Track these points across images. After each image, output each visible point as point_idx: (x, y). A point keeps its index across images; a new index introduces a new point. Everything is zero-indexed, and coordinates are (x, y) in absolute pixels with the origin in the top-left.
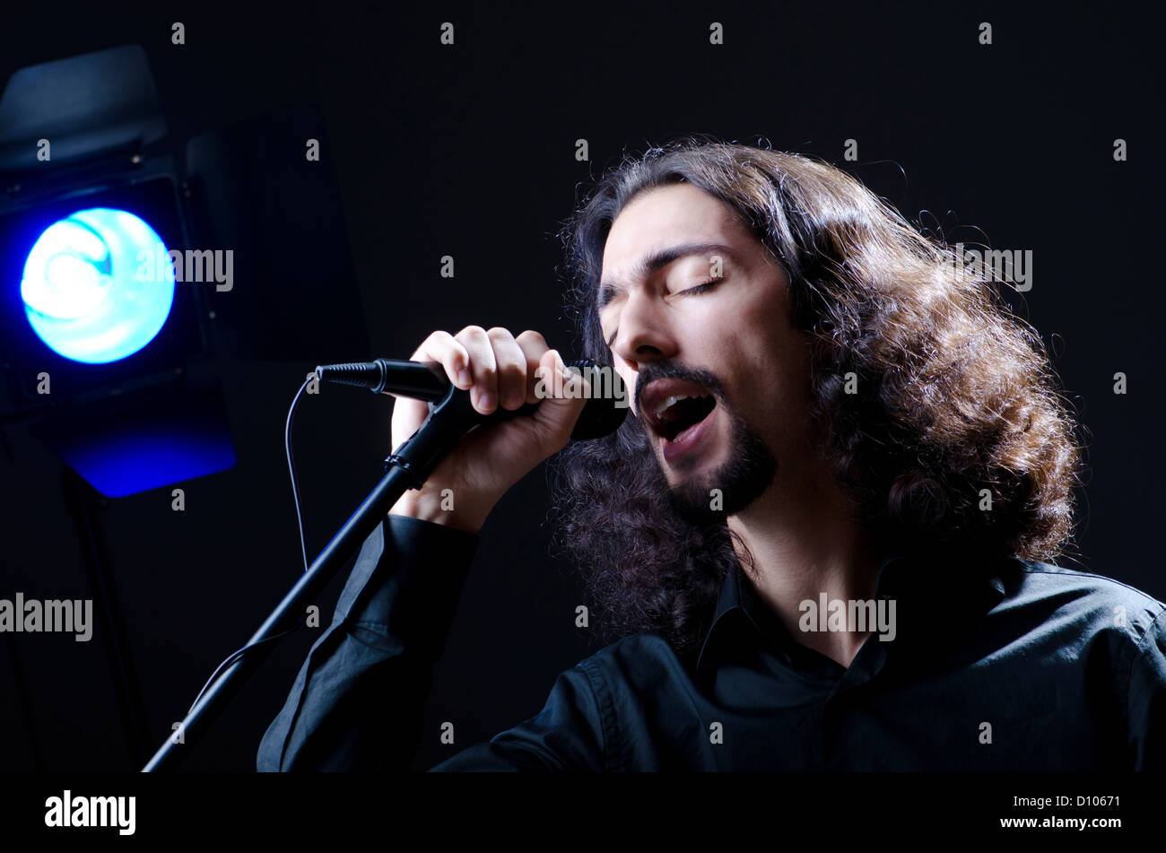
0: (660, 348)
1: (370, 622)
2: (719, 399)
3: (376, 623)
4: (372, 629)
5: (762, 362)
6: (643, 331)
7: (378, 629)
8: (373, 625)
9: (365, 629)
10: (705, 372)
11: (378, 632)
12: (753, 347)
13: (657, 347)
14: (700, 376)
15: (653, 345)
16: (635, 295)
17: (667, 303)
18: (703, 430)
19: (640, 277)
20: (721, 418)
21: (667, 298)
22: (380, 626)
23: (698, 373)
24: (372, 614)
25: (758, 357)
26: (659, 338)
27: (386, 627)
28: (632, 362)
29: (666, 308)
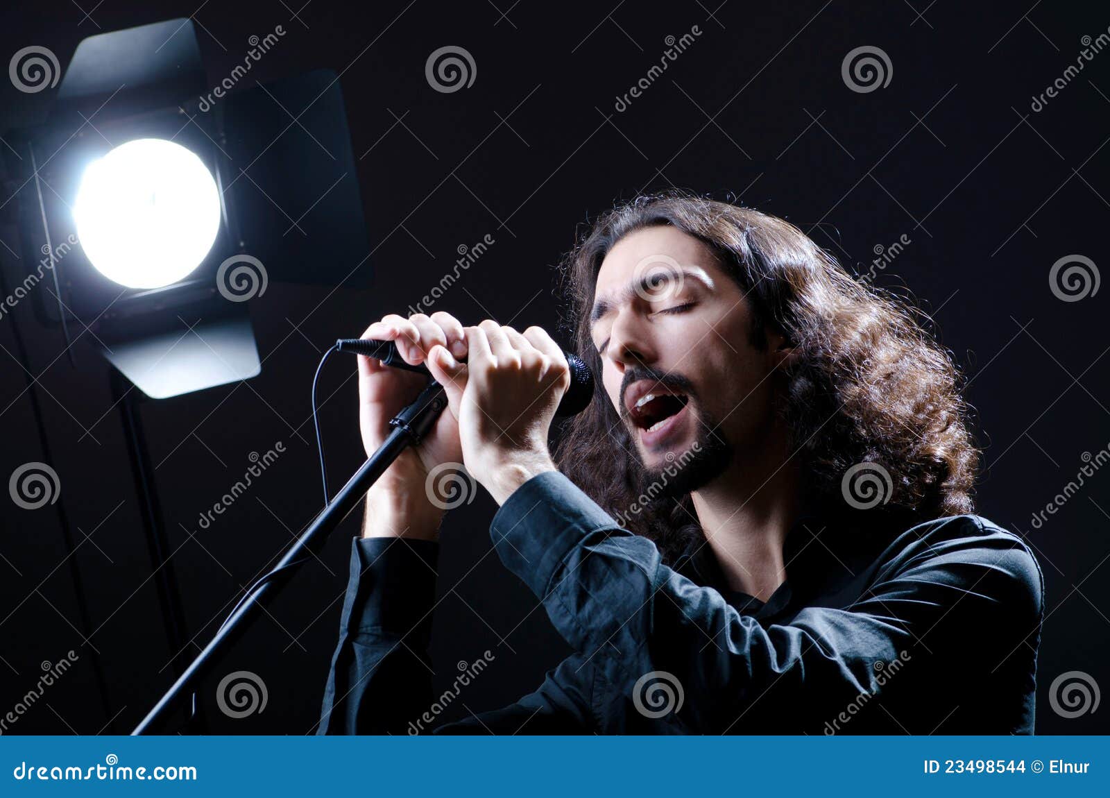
0: (643, 355)
1: (367, 627)
2: (691, 398)
3: (372, 626)
4: (369, 632)
5: (726, 370)
6: (631, 340)
7: (374, 630)
8: (369, 628)
9: (364, 633)
10: (679, 376)
11: (375, 632)
12: (718, 358)
13: (641, 353)
14: (675, 379)
15: (638, 352)
16: (624, 311)
17: (650, 321)
18: (677, 421)
19: (630, 297)
20: (691, 412)
21: (650, 316)
22: (375, 628)
23: (674, 377)
24: (368, 619)
25: (723, 367)
26: (643, 346)
27: (379, 627)
28: (620, 365)
29: (648, 324)
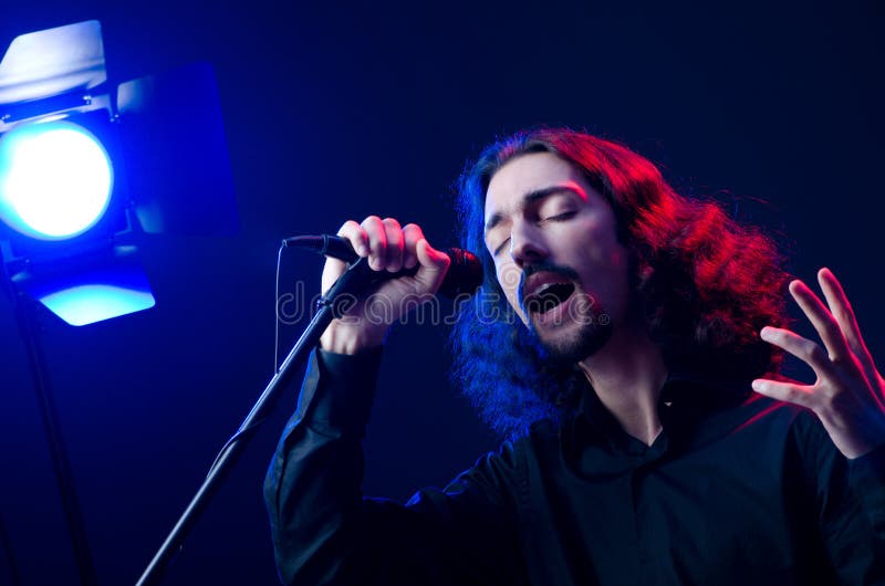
0: (540, 253)
2: (577, 286)
10: (568, 268)
13: (537, 252)
15: (535, 250)
16: (518, 220)
17: (540, 226)
19: (521, 207)
22: (325, 420)
23: (564, 268)
27: (328, 421)
28: (519, 262)
29: (538, 229)
